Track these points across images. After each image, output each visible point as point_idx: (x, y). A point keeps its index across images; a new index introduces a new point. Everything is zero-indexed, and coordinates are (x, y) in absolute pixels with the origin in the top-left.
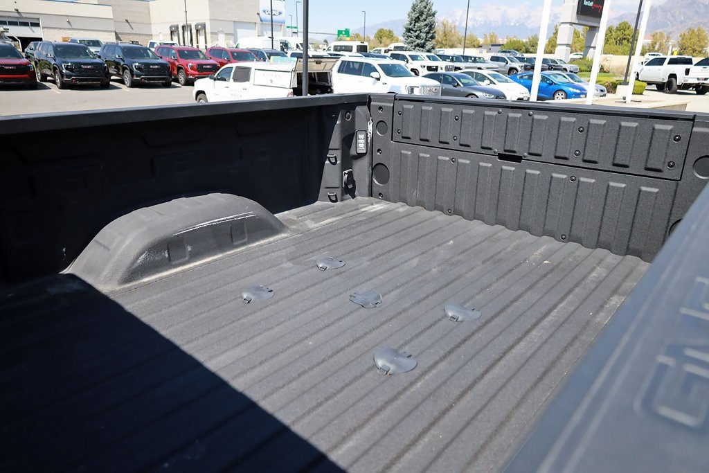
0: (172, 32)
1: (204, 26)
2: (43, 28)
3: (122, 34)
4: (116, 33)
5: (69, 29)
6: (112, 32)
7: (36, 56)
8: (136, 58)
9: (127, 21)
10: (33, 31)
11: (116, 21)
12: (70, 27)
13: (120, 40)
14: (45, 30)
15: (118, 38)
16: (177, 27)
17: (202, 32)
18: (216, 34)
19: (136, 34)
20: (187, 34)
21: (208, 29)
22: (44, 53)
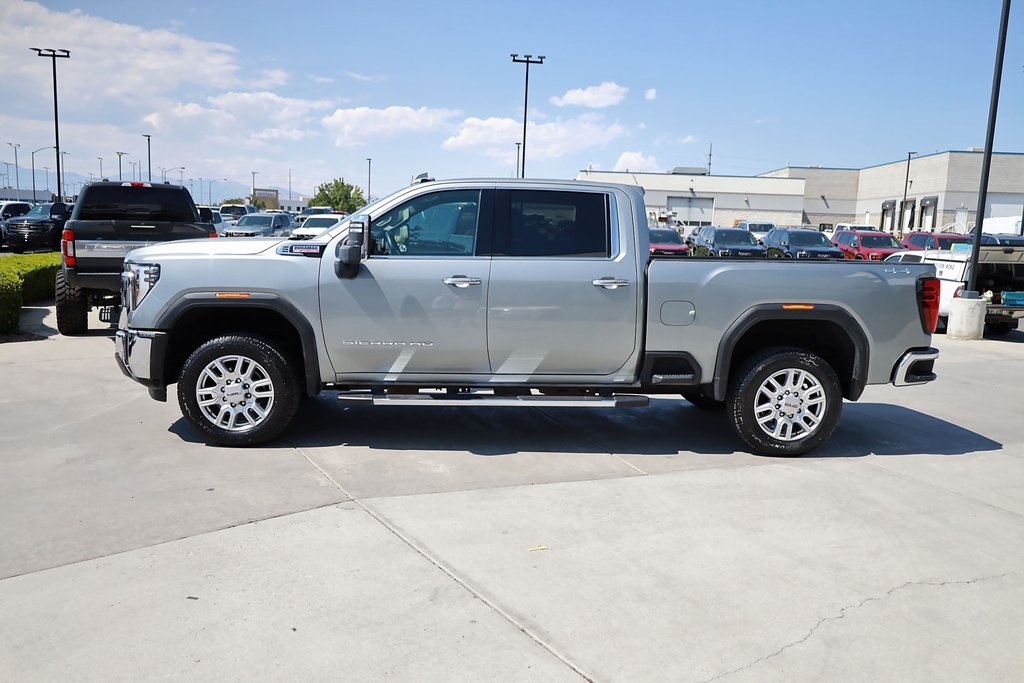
0: (884, 211)
1: (935, 201)
2: (716, 209)
3: (812, 214)
4: (804, 214)
5: (746, 210)
6: (799, 212)
7: (696, 242)
8: (804, 245)
9: (823, 197)
10: (703, 212)
11: (805, 198)
12: (747, 207)
13: (809, 223)
14: (718, 211)
15: (805, 219)
16: (894, 204)
17: (931, 210)
18: (953, 212)
19: (831, 215)
20: (908, 214)
21: (940, 206)
22: (705, 239)
